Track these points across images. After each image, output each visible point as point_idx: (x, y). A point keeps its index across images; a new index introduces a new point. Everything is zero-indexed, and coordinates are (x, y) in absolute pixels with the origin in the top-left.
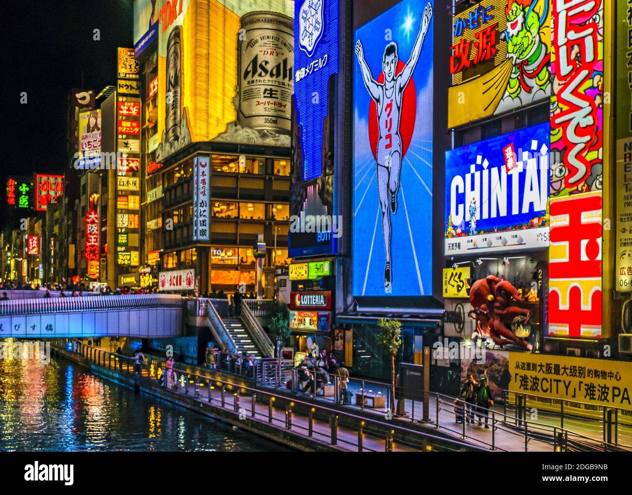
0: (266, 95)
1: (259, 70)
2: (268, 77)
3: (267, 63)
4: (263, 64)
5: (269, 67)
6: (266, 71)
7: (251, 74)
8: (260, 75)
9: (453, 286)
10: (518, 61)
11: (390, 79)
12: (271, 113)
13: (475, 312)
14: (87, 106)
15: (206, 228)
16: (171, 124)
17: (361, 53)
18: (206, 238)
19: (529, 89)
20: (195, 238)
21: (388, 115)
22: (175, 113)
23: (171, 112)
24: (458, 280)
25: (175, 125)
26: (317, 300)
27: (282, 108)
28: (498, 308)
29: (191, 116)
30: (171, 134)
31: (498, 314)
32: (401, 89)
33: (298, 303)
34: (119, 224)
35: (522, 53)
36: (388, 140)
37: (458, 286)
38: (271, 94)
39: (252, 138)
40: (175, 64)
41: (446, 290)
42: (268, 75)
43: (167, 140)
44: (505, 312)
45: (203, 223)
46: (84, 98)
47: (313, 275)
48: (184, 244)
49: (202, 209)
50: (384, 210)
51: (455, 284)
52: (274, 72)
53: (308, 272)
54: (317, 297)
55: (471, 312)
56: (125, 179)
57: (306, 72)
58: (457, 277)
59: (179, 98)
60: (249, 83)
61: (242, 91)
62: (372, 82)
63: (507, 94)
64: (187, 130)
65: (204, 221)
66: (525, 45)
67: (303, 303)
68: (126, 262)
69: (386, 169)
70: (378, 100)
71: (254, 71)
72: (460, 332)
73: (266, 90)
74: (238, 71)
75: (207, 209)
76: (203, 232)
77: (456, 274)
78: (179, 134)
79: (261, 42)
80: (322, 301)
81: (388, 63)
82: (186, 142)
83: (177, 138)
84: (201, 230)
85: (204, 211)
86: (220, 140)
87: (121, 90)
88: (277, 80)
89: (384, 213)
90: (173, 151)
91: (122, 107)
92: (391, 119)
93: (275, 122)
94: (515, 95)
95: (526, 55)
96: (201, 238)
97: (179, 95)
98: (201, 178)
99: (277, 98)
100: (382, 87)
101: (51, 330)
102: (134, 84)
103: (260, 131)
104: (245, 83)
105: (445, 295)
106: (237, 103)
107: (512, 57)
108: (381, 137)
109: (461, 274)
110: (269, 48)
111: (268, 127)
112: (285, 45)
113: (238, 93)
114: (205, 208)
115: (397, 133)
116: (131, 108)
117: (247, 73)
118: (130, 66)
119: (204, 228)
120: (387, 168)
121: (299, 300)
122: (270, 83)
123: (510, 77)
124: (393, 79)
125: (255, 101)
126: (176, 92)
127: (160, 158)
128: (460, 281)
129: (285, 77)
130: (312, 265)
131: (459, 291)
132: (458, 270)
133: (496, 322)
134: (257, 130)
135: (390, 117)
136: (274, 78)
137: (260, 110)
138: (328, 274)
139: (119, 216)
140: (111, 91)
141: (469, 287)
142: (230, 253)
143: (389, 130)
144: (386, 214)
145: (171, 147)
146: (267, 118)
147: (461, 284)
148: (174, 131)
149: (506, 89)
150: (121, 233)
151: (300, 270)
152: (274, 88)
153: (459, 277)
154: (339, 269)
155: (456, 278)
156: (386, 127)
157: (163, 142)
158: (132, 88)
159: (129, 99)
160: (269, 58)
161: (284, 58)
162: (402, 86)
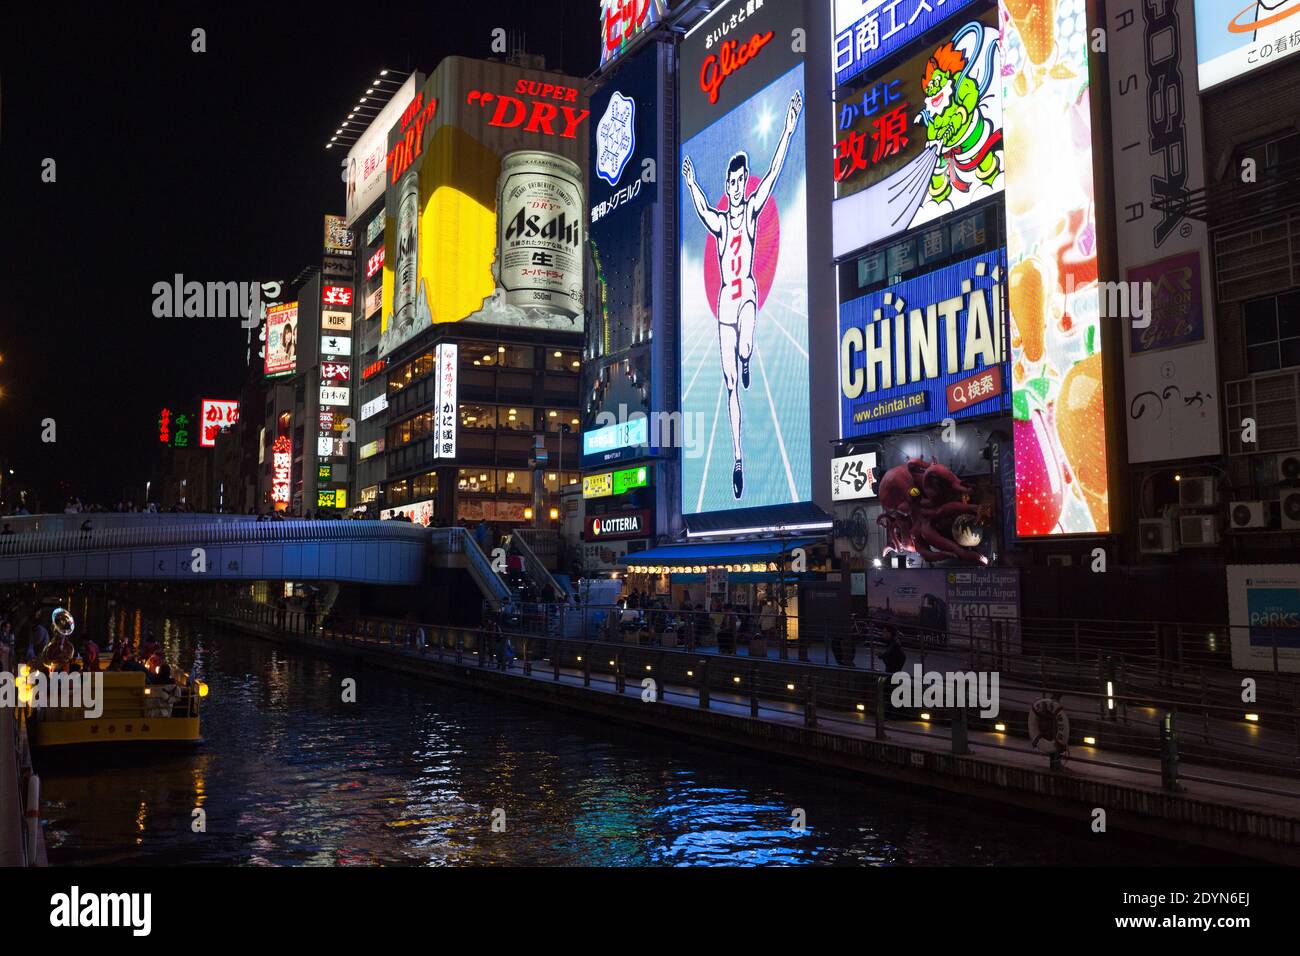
0: (536, 261)
1: (527, 228)
2: (539, 237)
3: (537, 218)
4: (533, 219)
5: (540, 224)
6: (536, 230)
7: (515, 233)
8: (528, 234)
9: (849, 483)
10: (945, 150)
11: (736, 203)
12: (542, 285)
13: (886, 516)
14: (276, 300)
15: (453, 442)
16: (402, 303)
17: (691, 173)
18: (452, 455)
19: (965, 187)
20: (436, 456)
21: (736, 253)
22: (408, 288)
23: (403, 287)
24: (857, 474)
25: (409, 304)
26: (626, 524)
27: (558, 279)
28: (926, 506)
29: (432, 290)
30: (401, 316)
31: (926, 516)
32: (755, 214)
33: (597, 531)
34: (321, 452)
35: (951, 138)
36: (737, 287)
37: (857, 482)
38: (543, 260)
39: (517, 319)
40: (410, 223)
41: (837, 490)
42: (539, 234)
43: (394, 327)
44: (940, 510)
45: (448, 435)
46: (272, 290)
47: (621, 488)
48: (418, 467)
49: (447, 415)
50: (732, 386)
51: (852, 479)
52: (547, 231)
53: (612, 485)
54: (627, 519)
55: (882, 516)
56: (330, 390)
57: (607, 207)
58: (855, 468)
59: (414, 266)
60: (512, 244)
61: (503, 257)
62: (709, 209)
63: (928, 197)
64: (425, 308)
65: (449, 432)
66: (957, 126)
67: (604, 530)
68: (329, 504)
69: (732, 329)
70: (719, 234)
71: (520, 229)
72: (860, 550)
73: (536, 254)
74: (497, 228)
75: (453, 415)
76: (447, 448)
77: (853, 464)
78: (413, 316)
79: (529, 191)
80: (635, 525)
81: (734, 181)
82: (425, 325)
83: (410, 321)
84: (445, 447)
85: (450, 418)
86: (471, 320)
87: (327, 271)
88: (551, 241)
89: (730, 391)
90: (404, 339)
91: (328, 293)
92: (740, 258)
93: (548, 297)
94: (942, 197)
95: (958, 140)
96: (444, 455)
97: (415, 263)
98: (445, 372)
99: (551, 265)
100: (725, 215)
101: (237, 569)
102: (345, 263)
103: (527, 310)
104: (507, 244)
105: (835, 497)
106: (496, 271)
107: (936, 145)
108: (724, 285)
109: (860, 463)
110: (541, 199)
111: (539, 305)
112: (562, 195)
113: (498, 259)
114: (450, 414)
115: (750, 276)
116: (341, 295)
117: (510, 232)
118: (341, 239)
119: (449, 441)
120: (735, 326)
121: (598, 527)
122: (542, 245)
123: (933, 174)
124: (743, 202)
125: (520, 269)
126: (410, 260)
127: (385, 352)
128: (860, 474)
129: (561, 238)
130: (619, 475)
131: (858, 489)
132: (856, 459)
133: (925, 528)
134: (524, 308)
135: (738, 255)
136: (547, 239)
137: (527, 281)
138: (645, 484)
139: (320, 440)
140: (312, 273)
141: (875, 481)
142: (484, 478)
143: (737, 273)
144: (734, 394)
145: (402, 335)
146: (537, 291)
147: (861, 478)
148: (406, 312)
149: (927, 190)
150: (324, 464)
151: (599, 484)
152: (546, 252)
153: (858, 469)
154: (661, 478)
155: (853, 471)
156: (733, 269)
157: (390, 328)
158: (342, 267)
159: (338, 282)
160: (539, 212)
161: (560, 212)
162: (756, 210)
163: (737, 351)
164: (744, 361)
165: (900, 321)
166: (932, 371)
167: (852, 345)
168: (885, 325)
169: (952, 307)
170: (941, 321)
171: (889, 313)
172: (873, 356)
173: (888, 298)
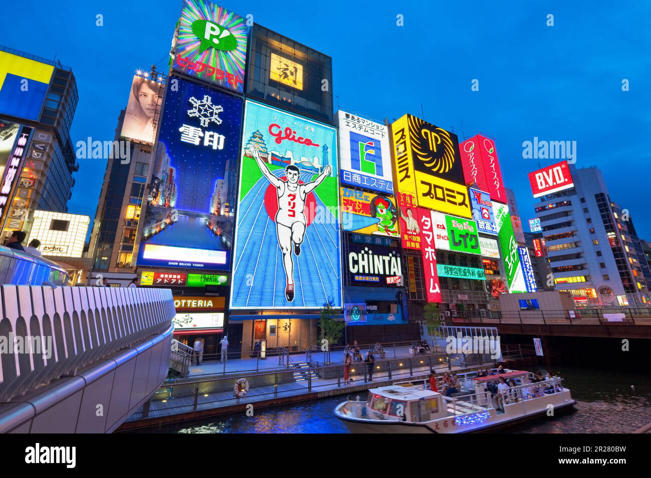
163: (291, 239)
164: (296, 244)
165: (371, 256)
166: (382, 272)
167: (353, 258)
168: (366, 256)
169: (387, 258)
170: (384, 261)
171: (367, 253)
172: (361, 263)
173: (366, 249)
